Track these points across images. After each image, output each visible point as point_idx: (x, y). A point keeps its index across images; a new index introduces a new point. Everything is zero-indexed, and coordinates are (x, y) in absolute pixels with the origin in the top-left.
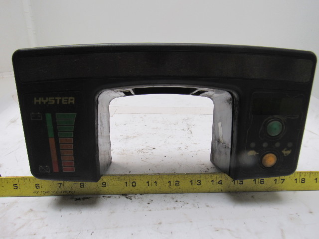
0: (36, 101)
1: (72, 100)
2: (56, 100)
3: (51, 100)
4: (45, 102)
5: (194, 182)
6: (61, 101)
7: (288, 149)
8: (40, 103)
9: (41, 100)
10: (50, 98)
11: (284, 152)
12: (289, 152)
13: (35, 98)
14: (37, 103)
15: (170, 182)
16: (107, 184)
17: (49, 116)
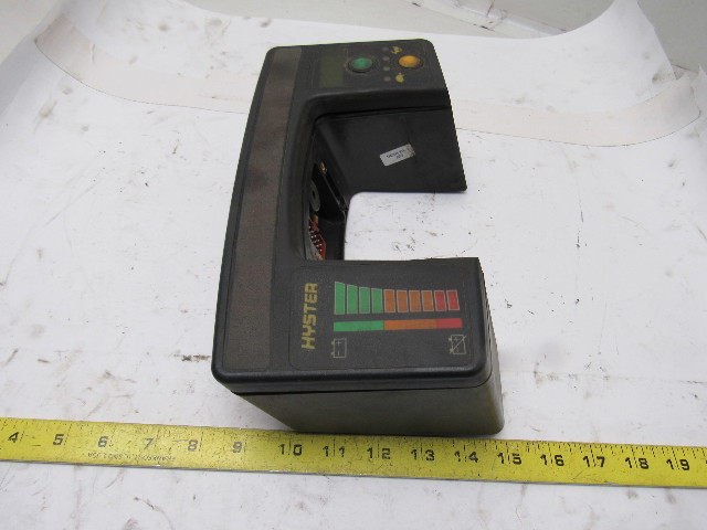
0: (308, 346)
1: (310, 288)
2: (309, 312)
3: (309, 320)
4: (310, 331)
5: (419, 453)
6: (310, 305)
8: (313, 339)
9: (307, 337)
10: (305, 322)
13: (304, 346)
14: (312, 343)
16: (243, 447)
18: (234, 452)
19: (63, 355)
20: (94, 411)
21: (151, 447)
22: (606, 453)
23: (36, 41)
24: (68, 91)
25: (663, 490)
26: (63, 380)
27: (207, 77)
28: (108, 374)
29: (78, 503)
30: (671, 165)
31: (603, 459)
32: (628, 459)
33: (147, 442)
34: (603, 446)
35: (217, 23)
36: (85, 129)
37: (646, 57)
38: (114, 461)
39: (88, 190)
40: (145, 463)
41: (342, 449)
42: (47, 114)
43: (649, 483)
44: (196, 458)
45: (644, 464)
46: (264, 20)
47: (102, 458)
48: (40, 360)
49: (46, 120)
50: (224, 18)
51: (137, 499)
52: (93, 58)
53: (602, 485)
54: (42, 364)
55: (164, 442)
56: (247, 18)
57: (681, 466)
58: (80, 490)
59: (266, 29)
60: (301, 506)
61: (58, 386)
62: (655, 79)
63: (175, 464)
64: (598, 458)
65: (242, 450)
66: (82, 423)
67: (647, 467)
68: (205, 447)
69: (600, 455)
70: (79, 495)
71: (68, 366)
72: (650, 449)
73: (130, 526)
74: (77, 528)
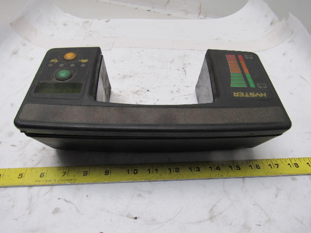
0: (265, 95)
1: (236, 95)
2: (249, 95)
3: (252, 95)
4: (257, 94)
6: (245, 94)
7: (52, 63)
8: (261, 93)
9: (261, 95)
10: (254, 96)
11: (56, 61)
12: (52, 61)
13: (265, 96)
14: (263, 93)
16: (109, 172)
17: (252, 85)
18: (105, 175)
19: (23, 143)
22: (279, 162)
23: (11, 24)
24: (24, 45)
26: (23, 152)
27: (84, 39)
28: (44, 148)
29: (31, 203)
31: (278, 165)
32: (289, 164)
33: (63, 174)
34: (277, 160)
35: (87, 22)
36: (32, 59)
37: (266, 16)
38: (48, 183)
40: (63, 183)
41: (157, 170)
42: (15, 53)
45: (297, 165)
46: (107, 20)
47: (42, 182)
48: (12, 145)
49: (15, 55)
50: (90, 20)
51: (59, 199)
52: (35, 34)
54: (13, 147)
56: (100, 20)
58: (31, 197)
59: (107, 23)
60: (139, 195)
61: (21, 155)
62: (271, 24)
63: (77, 182)
64: (276, 165)
65: (109, 174)
66: (32, 168)
67: (298, 167)
68: (91, 174)
69: (276, 163)
70: (31, 199)
71: (25, 147)
72: (298, 160)
73: (56, 211)
74: (30, 214)
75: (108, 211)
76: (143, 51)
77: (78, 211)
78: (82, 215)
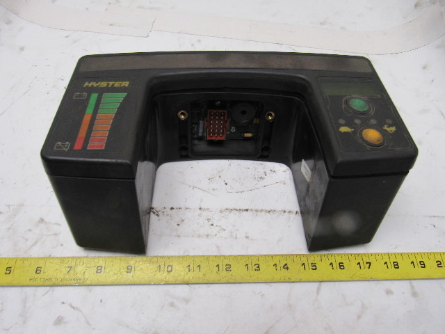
5: (250, 266)
11: (386, 129)
15: (218, 266)
16: (133, 269)
18: (127, 272)
19: (12, 208)
20: (33, 245)
21: (71, 272)
22: (372, 260)
24: (9, 22)
25: (408, 281)
26: (13, 224)
28: (42, 220)
29: (25, 307)
30: (424, 68)
31: (370, 263)
32: (386, 263)
33: (68, 269)
34: (370, 255)
36: (22, 49)
39: (25, 93)
40: (68, 283)
41: (199, 266)
43: (399, 278)
44: (102, 277)
45: (396, 265)
47: (38, 282)
51: (63, 303)
53: (369, 280)
55: (80, 269)
57: (420, 265)
60: (172, 305)
61: (9, 229)
63: (88, 282)
64: (367, 263)
65: (133, 271)
66: (24, 259)
67: (398, 268)
68: (107, 270)
69: (368, 261)
70: (24, 301)
71: (15, 215)
72: (400, 256)
73: (59, 321)
74: (24, 323)
75: (127, 326)
76: (199, 41)
77: (88, 323)
78: (93, 329)
